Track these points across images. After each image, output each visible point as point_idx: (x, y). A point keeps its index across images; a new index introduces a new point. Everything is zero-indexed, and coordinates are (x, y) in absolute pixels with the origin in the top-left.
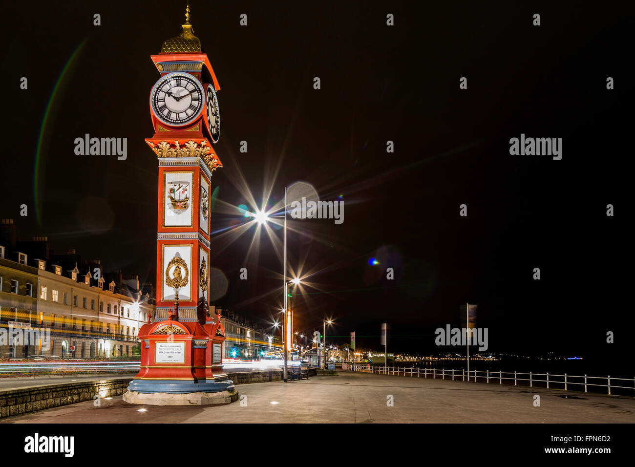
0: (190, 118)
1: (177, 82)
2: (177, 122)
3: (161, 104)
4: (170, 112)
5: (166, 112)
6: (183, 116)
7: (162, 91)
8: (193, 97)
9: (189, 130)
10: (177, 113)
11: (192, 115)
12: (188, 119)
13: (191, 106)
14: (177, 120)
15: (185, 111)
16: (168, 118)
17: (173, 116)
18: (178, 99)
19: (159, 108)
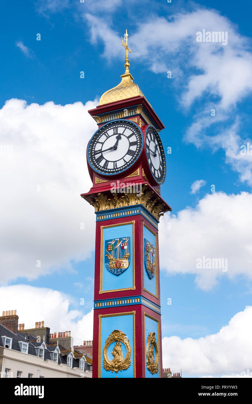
0: (128, 164)
1: (114, 130)
2: (114, 170)
3: (97, 156)
4: (107, 161)
5: (102, 163)
6: (120, 164)
7: (99, 143)
8: (130, 142)
9: (128, 177)
10: (114, 162)
11: (130, 160)
12: (126, 165)
13: (130, 152)
14: (114, 169)
15: (123, 158)
16: (105, 168)
17: (111, 166)
18: (115, 148)
19: (96, 160)
